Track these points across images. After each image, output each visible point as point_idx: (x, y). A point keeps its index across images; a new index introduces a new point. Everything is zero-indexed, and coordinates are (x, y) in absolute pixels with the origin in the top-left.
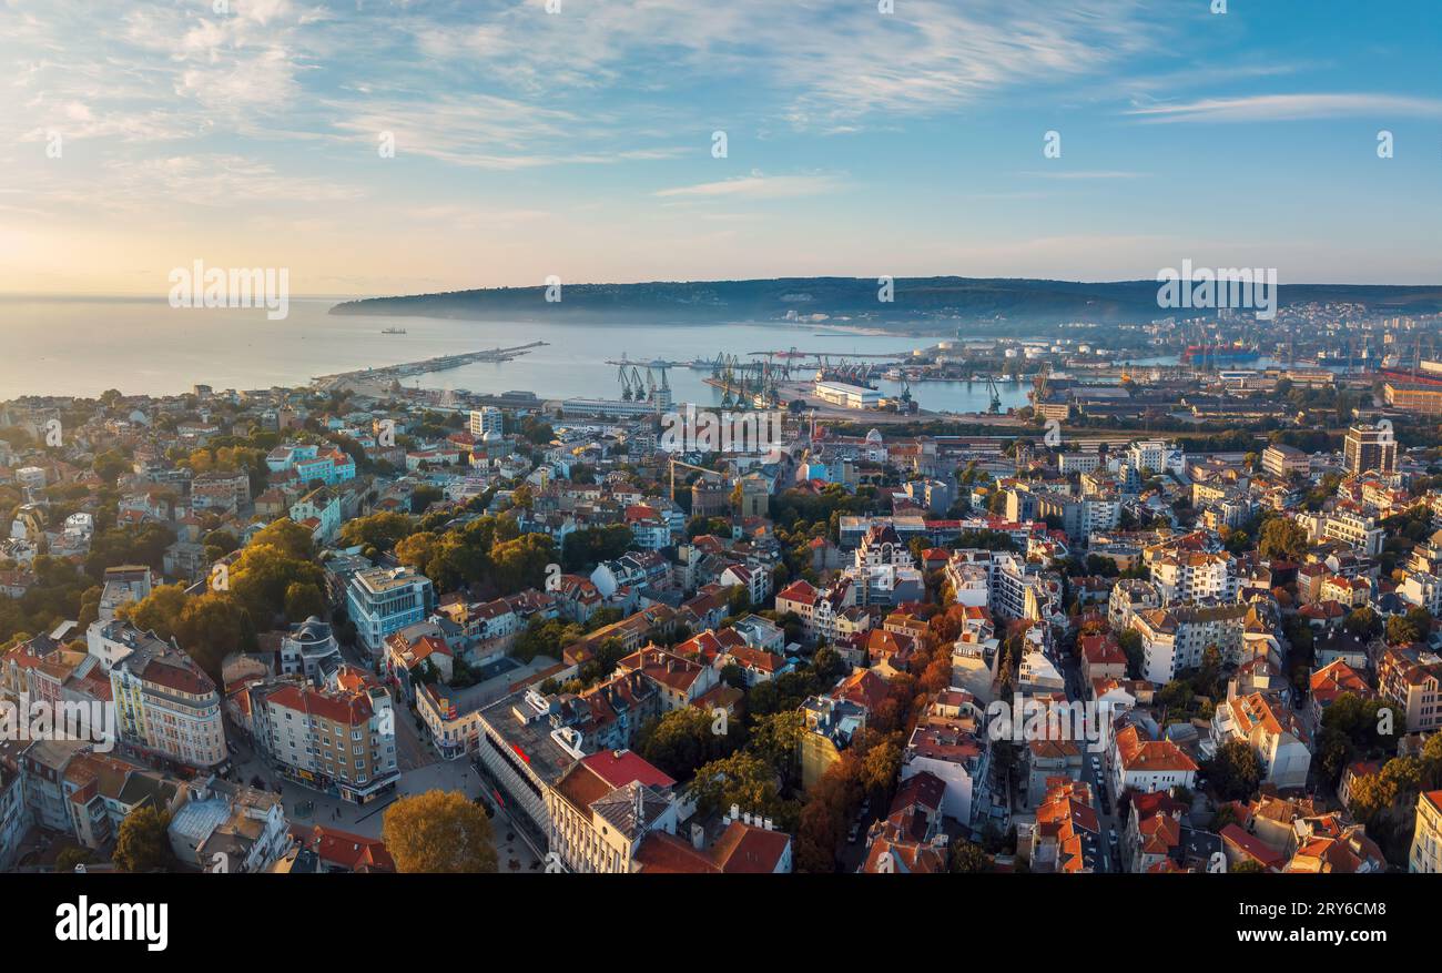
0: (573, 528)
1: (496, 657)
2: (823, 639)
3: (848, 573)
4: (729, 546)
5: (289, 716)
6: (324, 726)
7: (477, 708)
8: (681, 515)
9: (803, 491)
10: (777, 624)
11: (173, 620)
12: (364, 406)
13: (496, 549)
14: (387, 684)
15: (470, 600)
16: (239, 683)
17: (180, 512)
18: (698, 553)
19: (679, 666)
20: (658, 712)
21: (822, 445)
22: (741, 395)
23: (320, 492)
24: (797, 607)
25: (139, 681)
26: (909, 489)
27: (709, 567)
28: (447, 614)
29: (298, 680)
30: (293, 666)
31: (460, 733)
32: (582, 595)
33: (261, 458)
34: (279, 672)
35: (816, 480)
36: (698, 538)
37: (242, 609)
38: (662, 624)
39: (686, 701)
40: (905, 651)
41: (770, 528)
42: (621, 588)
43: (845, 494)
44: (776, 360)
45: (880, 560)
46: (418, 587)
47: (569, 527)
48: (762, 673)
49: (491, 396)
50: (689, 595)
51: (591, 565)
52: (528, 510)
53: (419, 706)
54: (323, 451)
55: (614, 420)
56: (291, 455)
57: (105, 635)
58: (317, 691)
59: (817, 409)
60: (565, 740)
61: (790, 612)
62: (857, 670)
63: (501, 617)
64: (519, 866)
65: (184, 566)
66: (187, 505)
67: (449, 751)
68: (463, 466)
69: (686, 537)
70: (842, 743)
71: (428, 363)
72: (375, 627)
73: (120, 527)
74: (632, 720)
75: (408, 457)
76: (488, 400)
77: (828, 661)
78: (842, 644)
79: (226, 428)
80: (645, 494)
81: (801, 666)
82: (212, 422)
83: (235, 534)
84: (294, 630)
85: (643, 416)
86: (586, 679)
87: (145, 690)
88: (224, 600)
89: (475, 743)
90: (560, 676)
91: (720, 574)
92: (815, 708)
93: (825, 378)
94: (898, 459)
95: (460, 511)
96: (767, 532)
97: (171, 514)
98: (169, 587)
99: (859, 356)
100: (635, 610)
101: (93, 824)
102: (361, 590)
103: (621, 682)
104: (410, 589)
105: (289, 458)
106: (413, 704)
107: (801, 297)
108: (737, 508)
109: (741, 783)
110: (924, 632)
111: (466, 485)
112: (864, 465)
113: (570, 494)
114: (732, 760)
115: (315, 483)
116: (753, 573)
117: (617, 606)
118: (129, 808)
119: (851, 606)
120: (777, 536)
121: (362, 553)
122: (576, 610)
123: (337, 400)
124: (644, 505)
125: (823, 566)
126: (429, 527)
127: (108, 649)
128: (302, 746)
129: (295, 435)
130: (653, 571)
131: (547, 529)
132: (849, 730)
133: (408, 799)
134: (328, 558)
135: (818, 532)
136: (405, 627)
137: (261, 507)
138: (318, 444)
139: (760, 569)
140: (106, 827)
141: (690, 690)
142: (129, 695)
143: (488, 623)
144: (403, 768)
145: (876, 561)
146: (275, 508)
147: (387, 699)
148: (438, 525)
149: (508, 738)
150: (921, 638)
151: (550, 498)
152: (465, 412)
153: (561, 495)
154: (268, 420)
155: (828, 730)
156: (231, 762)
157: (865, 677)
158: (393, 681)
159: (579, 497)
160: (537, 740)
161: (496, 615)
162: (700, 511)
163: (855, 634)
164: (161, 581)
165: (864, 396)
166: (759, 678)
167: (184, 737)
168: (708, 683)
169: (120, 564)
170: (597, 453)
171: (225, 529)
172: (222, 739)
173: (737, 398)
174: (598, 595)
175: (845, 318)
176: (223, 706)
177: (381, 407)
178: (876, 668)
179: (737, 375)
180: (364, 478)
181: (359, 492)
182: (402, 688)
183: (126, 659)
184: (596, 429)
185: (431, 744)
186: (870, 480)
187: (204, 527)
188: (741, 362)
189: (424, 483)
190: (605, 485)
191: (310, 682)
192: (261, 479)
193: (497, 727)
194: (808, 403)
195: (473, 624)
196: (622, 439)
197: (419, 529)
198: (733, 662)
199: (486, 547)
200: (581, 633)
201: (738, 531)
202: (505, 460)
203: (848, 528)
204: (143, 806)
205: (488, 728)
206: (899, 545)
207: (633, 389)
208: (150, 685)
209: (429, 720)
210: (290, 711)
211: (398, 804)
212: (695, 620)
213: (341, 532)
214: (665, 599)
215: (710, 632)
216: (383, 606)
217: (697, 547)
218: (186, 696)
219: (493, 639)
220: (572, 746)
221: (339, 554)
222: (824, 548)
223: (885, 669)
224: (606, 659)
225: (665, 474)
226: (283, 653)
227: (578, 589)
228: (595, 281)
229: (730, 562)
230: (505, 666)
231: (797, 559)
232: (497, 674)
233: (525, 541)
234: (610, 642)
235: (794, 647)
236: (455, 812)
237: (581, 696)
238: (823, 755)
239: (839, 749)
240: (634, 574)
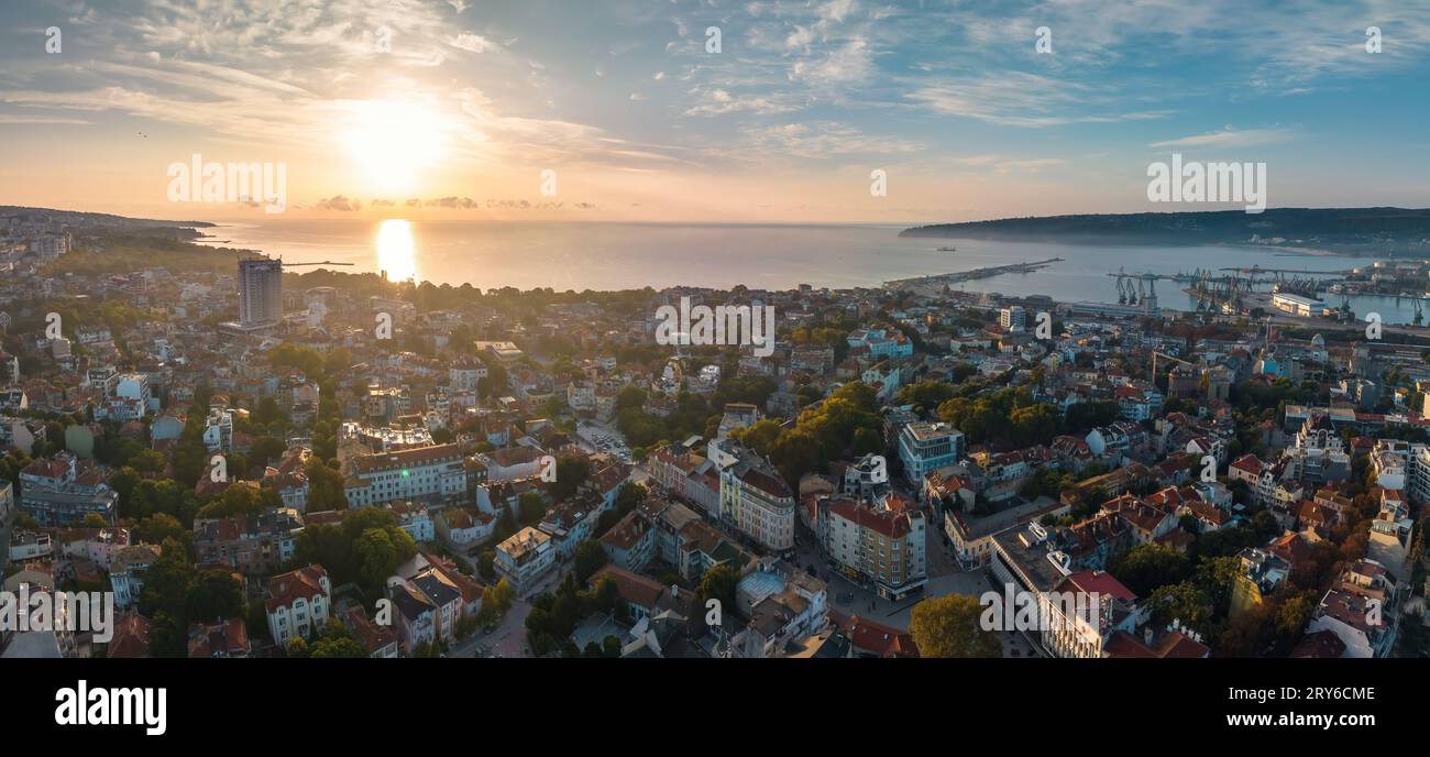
0: (1075, 401)
1: (1009, 495)
2: (1263, 503)
3: (1289, 452)
4: (1195, 422)
5: (845, 525)
6: (871, 536)
7: (993, 532)
8: (1159, 395)
9: (1258, 382)
10: (1227, 487)
11: (769, 444)
12: (921, 303)
13: (1014, 414)
14: (924, 509)
15: (992, 451)
16: (811, 495)
17: (782, 371)
18: (1171, 426)
19: (1148, 512)
20: (1129, 545)
21: (1276, 345)
22: (1213, 302)
23: (885, 363)
24: (1245, 475)
25: (740, 482)
26: (1344, 386)
27: (1178, 437)
28: (973, 460)
29: (856, 498)
30: (853, 488)
31: (977, 551)
32: (1078, 452)
33: (844, 337)
34: (841, 490)
35: (1269, 373)
36: (1171, 414)
37: (821, 443)
38: (1138, 478)
39: (1151, 539)
40: (1329, 523)
41: (1229, 410)
42: (1108, 449)
43: (1291, 386)
44: (1242, 275)
45: (1316, 443)
46: (953, 438)
47: (1072, 400)
48: (1211, 524)
49: (1018, 298)
50: (1161, 458)
51: (1087, 430)
52: (1041, 385)
53: (947, 528)
54: (889, 335)
55: (1111, 319)
56: (865, 336)
57: (721, 447)
58: (869, 508)
59: (1273, 315)
60: (1058, 561)
61: (1240, 479)
62: (1288, 533)
63: (1015, 465)
64: (1019, 653)
65: (781, 408)
66: (788, 366)
67: (967, 564)
68: (994, 350)
69: (1162, 412)
70: (1266, 589)
71: (971, 272)
72: (918, 466)
73: (738, 377)
74: (1109, 549)
75: (952, 341)
76: (1015, 301)
77: (1265, 522)
78: (1279, 509)
79: (820, 315)
80: (1132, 377)
81: (1243, 523)
82: (809, 311)
83: (820, 389)
84: (857, 462)
85: (1134, 316)
86: (1077, 515)
87: (743, 489)
88: (807, 434)
89: (988, 559)
90: (1057, 512)
91: (1187, 444)
92: (1250, 558)
93: (1282, 291)
94: (1337, 360)
95: (989, 383)
96: (1226, 412)
97: (776, 371)
98: (769, 421)
99: (1309, 273)
100: (1118, 466)
101: (690, 566)
102: (910, 437)
103: (1103, 520)
104: (947, 439)
105: (864, 338)
106: (942, 526)
107: (1264, 224)
108: (1204, 392)
109: (1184, 605)
110: (1348, 507)
111: (995, 365)
112: (1309, 364)
113: (1074, 374)
114: (1180, 586)
115: (883, 357)
116: (1213, 445)
117: (1105, 463)
118: (715, 562)
119: (1289, 480)
120: (1234, 417)
121: (913, 410)
122: (1072, 464)
123: (901, 297)
124: (1131, 386)
125: (1270, 445)
126: (965, 394)
127: (721, 457)
128: (851, 548)
129: (869, 322)
130: (1135, 437)
131: (1055, 401)
132: (1273, 580)
133: (933, 599)
134: (887, 412)
135: (1268, 417)
136: (942, 467)
137: (841, 372)
138: (886, 329)
139: (1218, 442)
140: (698, 569)
141: (1155, 531)
142: (731, 490)
143: (1005, 468)
144: (930, 574)
145: (1313, 444)
146: (851, 373)
147: (922, 521)
148: (972, 392)
149: (1013, 556)
150: (1343, 512)
151: (1058, 377)
152: (997, 310)
153: (1067, 375)
154: (851, 311)
155: (1256, 576)
156: (794, 550)
157: (1293, 539)
158: (928, 507)
159: (1081, 377)
160: (1036, 560)
161: (1011, 463)
162: (1174, 394)
163: (1289, 503)
164: (764, 417)
165: (1311, 306)
166: (1209, 528)
167: (765, 526)
168: (1169, 527)
169: (735, 402)
170: (1097, 344)
171: (813, 385)
172: (792, 533)
173: (1209, 304)
174: (1091, 453)
175: (1299, 241)
176: (797, 511)
177: (934, 304)
178: (1304, 533)
179: (1210, 286)
180: (919, 356)
181: (914, 365)
182: (935, 514)
183: (733, 466)
184: (1097, 325)
185: (954, 558)
186: (1313, 377)
187: (798, 382)
188: (1213, 277)
189: (964, 361)
190: (1102, 369)
191: (864, 501)
192: (842, 351)
193: (1005, 548)
194: (1266, 311)
195: (993, 469)
196: (1117, 334)
197: (957, 395)
198: (1190, 512)
199: (1007, 412)
200: (1076, 481)
201: (1203, 411)
202: (1025, 346)
203: (1292, 415)
204: (725, 564)
205: (999, 548)
206: (1332, 432)
207: (1127, 296)
208: (747, 486)
209: (954, 539)
210: (847, 521)
211: (924, 603)
212: (1163, 478)
213: (897, 394)
214: (1143, 460)
215: (1175, 488)
216: (925, 450)
217: (1170, 421)
218: (771, 497)
219: (1007, 481)
220: (1063, 565)
221: (895, 409)
222: (1271, 430)
223: (1311, 535)
224: (1093, 501)
225: (1148, 363)
226: (847, 478)
227: (1075, 447)
228: (1101, 212)
229: (1194, 435)
230: (1016, 501)
231: (1249, 437)
232: (1007, 507)
233: (1037, 408)
234: (1097, 489)
235: (1239, 507)
236: (970, 612)
237: (1072, 528)
238: (1250, 595)
239: (1263, 594)
240: (1119, 439)
